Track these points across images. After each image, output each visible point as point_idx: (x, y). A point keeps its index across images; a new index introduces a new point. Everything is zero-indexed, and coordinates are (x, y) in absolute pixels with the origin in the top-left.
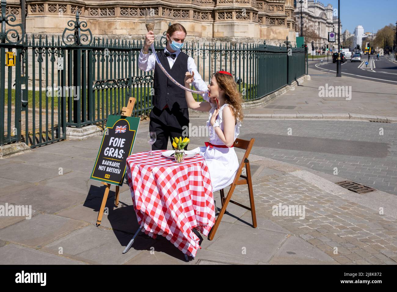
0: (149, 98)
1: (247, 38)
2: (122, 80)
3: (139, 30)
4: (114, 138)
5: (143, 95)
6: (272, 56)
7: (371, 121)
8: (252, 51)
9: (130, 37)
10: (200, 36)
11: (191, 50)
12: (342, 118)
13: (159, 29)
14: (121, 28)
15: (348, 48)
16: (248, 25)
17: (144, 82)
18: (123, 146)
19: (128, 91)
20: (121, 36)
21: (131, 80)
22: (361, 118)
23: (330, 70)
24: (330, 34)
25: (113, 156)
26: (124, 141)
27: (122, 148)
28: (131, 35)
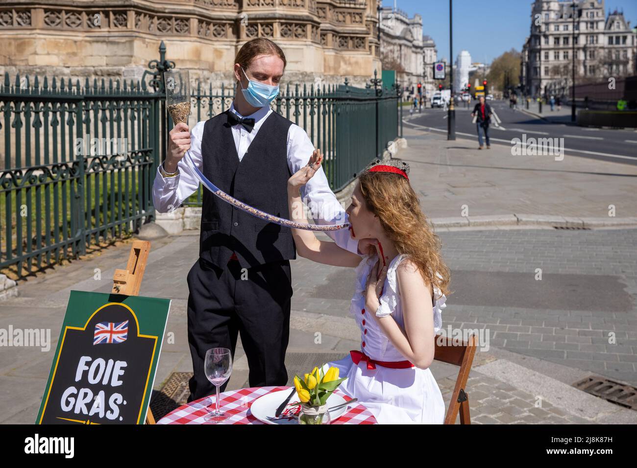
0: (113, 198)
1: (302, 74)
2: (62, 165)
3: (85, 57)
4: (89, 359)
5: (101, 192)
6: (356, 108)
7: (556, 228)
8: (327, 100)
9: (67, 71)
10: (211, 69)
11: (209, 98)
12: (504, 224)
13: (129, 54)
14: (46, 52)
15: (448, 89)
16: (302, 49)
17: (111, 167)
18: (120, 383)
19: (76, 190)
20: (48, 69)
21: (82, 164)
22: (539, 223)
23: (431, 128)
24: (436, 65)
25: (91, 414)
26: (122, 368)
27: (117, 390)
28: (69, 67)
